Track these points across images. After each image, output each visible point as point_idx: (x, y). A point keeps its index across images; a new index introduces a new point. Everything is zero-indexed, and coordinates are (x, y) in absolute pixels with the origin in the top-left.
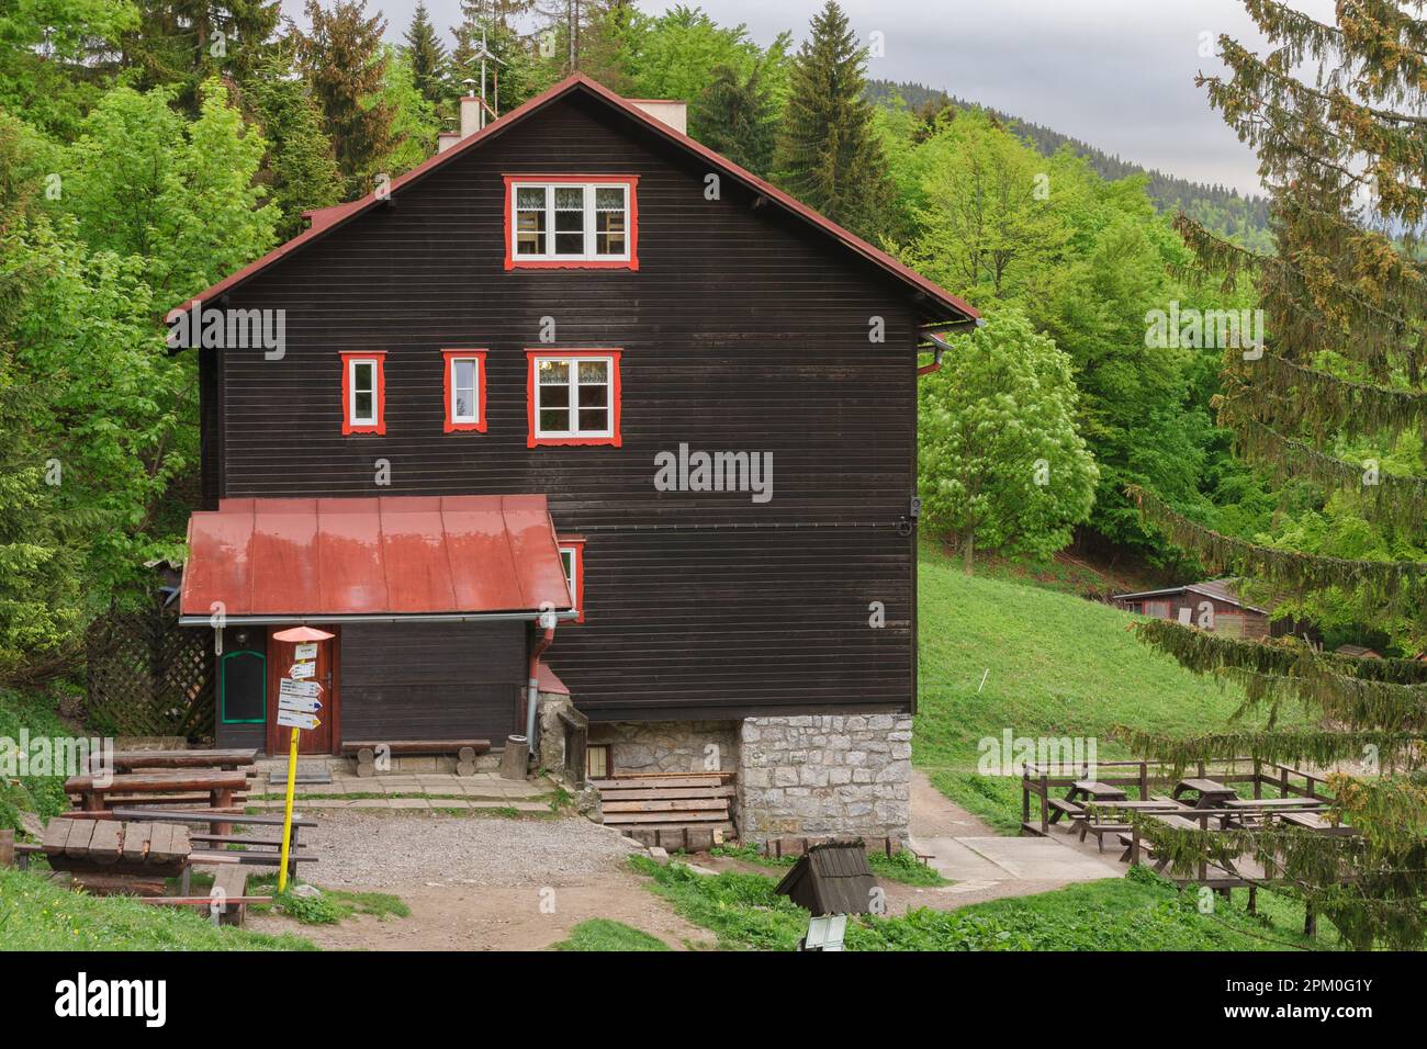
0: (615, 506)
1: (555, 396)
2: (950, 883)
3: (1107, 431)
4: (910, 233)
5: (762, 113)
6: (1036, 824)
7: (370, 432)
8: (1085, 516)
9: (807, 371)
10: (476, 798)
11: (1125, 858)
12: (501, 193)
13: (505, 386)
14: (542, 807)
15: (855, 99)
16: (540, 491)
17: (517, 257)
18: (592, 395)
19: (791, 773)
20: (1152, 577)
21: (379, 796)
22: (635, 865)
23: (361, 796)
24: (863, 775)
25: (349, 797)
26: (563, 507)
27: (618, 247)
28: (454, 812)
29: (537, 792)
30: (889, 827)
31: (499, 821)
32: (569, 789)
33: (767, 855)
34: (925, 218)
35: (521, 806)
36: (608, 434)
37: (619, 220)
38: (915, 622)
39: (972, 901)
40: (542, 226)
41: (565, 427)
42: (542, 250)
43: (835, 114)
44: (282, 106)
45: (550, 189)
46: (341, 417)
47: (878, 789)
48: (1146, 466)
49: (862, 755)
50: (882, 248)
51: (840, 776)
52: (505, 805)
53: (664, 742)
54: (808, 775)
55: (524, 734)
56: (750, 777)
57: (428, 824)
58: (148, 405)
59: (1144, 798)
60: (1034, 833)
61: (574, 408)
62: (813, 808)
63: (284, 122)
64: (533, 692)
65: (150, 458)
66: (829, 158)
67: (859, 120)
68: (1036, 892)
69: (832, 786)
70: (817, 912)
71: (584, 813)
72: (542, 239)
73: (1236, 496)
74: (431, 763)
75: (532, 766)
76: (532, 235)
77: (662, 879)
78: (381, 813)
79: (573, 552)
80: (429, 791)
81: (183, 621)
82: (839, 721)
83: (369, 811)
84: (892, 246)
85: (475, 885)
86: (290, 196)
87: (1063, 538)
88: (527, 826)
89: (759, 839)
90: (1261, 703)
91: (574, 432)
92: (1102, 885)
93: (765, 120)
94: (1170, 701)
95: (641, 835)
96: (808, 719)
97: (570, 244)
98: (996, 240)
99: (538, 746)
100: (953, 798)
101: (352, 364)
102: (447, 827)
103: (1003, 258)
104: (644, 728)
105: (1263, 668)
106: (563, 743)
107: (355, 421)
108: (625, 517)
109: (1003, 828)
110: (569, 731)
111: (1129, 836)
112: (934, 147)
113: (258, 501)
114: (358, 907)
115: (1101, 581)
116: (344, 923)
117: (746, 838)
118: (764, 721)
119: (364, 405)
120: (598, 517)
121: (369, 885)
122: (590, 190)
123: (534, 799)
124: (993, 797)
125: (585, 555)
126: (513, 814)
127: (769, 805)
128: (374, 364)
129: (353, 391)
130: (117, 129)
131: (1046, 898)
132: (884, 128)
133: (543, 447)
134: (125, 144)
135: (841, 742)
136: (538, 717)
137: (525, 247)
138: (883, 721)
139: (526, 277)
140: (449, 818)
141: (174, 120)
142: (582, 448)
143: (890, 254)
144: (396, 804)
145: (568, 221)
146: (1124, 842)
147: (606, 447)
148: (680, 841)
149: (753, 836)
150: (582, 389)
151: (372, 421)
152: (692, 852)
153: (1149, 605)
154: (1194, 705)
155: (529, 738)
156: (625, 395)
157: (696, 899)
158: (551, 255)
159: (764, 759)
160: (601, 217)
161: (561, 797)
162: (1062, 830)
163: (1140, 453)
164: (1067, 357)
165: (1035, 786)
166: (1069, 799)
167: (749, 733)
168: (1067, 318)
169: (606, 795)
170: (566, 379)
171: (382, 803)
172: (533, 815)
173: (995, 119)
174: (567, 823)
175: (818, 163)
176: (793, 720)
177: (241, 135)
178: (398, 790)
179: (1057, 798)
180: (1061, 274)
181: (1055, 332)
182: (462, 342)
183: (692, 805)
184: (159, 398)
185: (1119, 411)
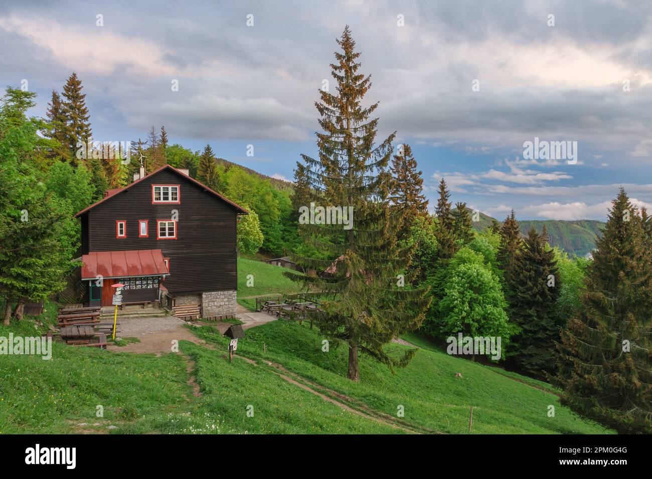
0: (176, 251)
1: (163, 229)
2: (245, 323)
3: (264, 228)
4: (224, 190)
5: (194, 166)
6: (259, 310)
7: (123, 237)
8: (261, 246)
9: (214, 223)
10: (149, 314)
11: (277, 316)
12: (151, 188)
13: (152, 228)
14: (163, 315)
15: (213, 164)
16: (160, 249)
17: (154, 201)
18: (171, 229)
19: (212, 304)
20: (273, 257)
21: (128, 314)
22: (185, 326)
23: (124, 315)
24: (227, 303)
25: (121, 315)
26: (164, 252)
27: (176, 199)
28: (144, 317)
29: (162, 312)
30: (232, 313)
31: (154, 318)
32: (168, 311)
33: (208, 320)
34: (227, 187)
35: (159, 315)
36: (174, 237)
37: (176, 194)
38: (237, 272)
39: (250, 327)
40: (160, 195)
41: (165, 236)
42: (160, 200)
43: (209, 167)
44: (95, 165)
45: (162, 187)
46: (116, 234)
47: (230, 306)
48: (272, 235)
49: (227, 299)
50: (219, 193)
51: (222, 303)
52: (155, 315)
53: (186, 298)
54: (216, 304)
55: (158, 299)
56: (204, 305)
57: (139, 320)
58: (73, 233)
59: (279, 304)
60: (259, 311)
61: (167, 232)
62: (217, 310)
63: (95, 169)
64: (160, 291)
65: (74, 245)
66: (208, 175)
67: (214, 168)
68: (261, 324)
69: (220, 305)
70: (232, 338)
71: (172, 315)
72: (160, 197)
73: (288, 240)
74: (138, 306)
75: (160, 306)
76: (158, 196)
77: (191, 329)
78: (128, 318)
79: (167, 261)
80: (139, 313)
81: (83, 279)
82: (222, 293)
83: (125, 318)
84: (221, 193)
85: (152, 334)
86: (97, 184)
87: (257, 250)
88: (161, 319)
89: (206, 317)
90: (306, 287)
91: (167, 237)
92: (273, 322)
93: (195, 167)
94: (280, 282)
95: (182, 318)
96: (216, 293)
97: (166, 198)
98: (242, 192)
99: (161, 302)
100: (241, 305)
101: (119, 223)
102: (143, 320)
103: (243, 195)
104: (182, 296)
105: (306, 280)
106: (167, 301)
107: (119, 235)
108: (178, 254)
109: (252, 311)
110: (168, 298)
111: (278, 312)
112: (228, 173)
113: (98, 253)
114: (130, 341)
115: (263, 258)
116: (127, 345)
117: (204, 317)
118: (207, 293)
119: (121, 232)
120: (173, 254)
121: (129, 335)
122: (170, 188)
123: (161, 313)
124: (247, 303)
125: (169, 261)
126: (157, 316)
127: (208, 310)
128: (124, 223)
129: (119, 229)
130: (58, 170)
131: (264, 325)
132: (219, 169)
133: (161, 240)
134: (60, 173)
135: (223, 297)
136: (161, 296)
137: (157, 199)
138: (231, 292)
139: (157, 205)
140: (144, 318)
141: (71, 169)
142: (169, 240)
143: (221, 194)
144: (131, 316)
145: (166, 194)
146: (277, 313)
147: (173, 239)
148: (190, 318)
149: (205, 316)
150: (169, 228)
151: (123, 235)
152: (193, 321)
153: (273, 262)
154: (283, 282)
155: (159, 300)
156: (178, 229)
157: (199, 333)
158: (162, 201)
159: (207, 301)
160: (172, 193)
161: (167, 312)
162: (264, 311)
163: (270, 233)
164: (257, 215)
165: (258, 302)
166: (265, 304)
167: (204, 296)
168: (256, 207)
169: (175, 310)
170: (165, 226)
171: (128, 316)
172: (161, 317)
173: (240, 167)
174: (168, 318)
175: (206, 176)
176: (213, 293)
177: (87, 172)
178: (132, 313)
179: (263, 304)
180: (255, 199)
181: (255, 210)
182: (143, 219)
183: (192, 311)
184: (75, 231)
185: (266, 224)
